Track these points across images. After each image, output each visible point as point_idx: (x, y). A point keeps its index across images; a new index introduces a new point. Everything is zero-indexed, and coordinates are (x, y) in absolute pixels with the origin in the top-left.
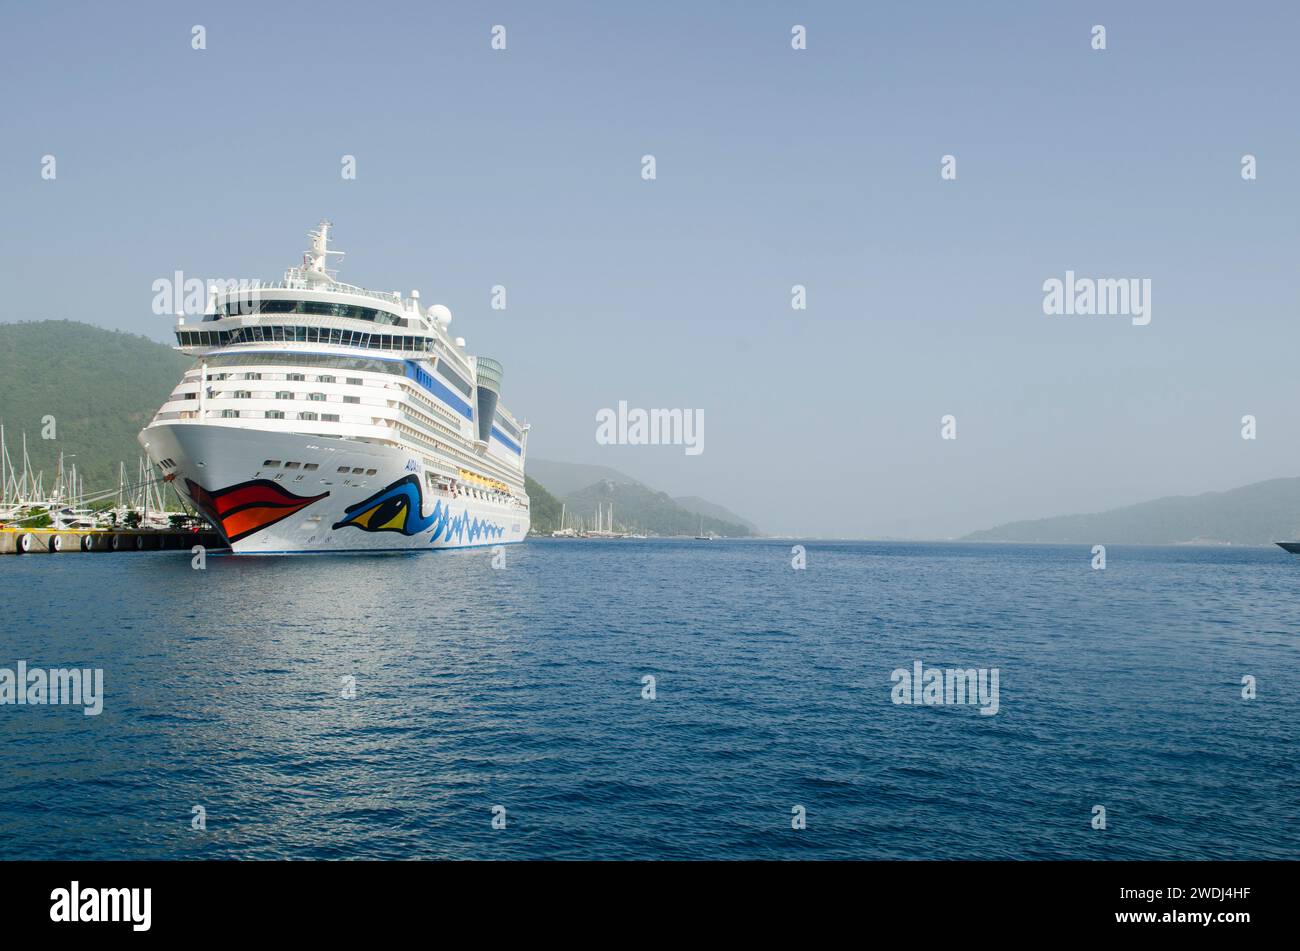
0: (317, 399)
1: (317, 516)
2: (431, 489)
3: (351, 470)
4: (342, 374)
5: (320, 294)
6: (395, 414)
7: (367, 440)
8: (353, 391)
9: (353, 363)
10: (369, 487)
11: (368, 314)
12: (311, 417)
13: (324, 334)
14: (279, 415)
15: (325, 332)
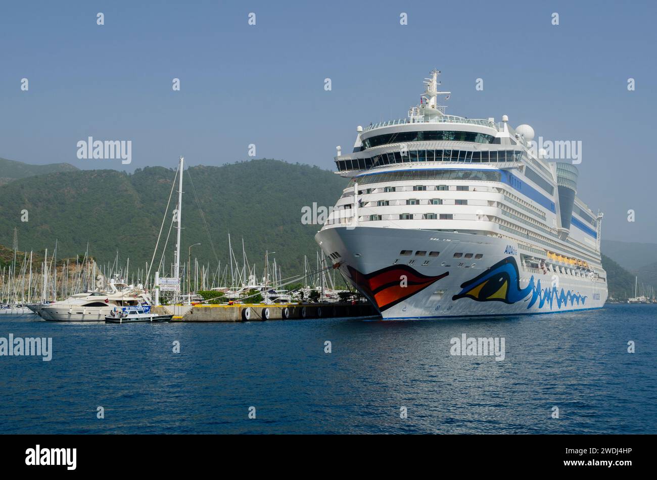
0: (436, 203)
1: (441, 291)
2: (525, 267)
3: (464, 255)
4: (453, 183)
5: (434, 124)
6: (493, 211)
7: (474, 232)
8: (462, 195)
9: (461, 174)
10: (478, 268)
11: (470, 137)
12: (432, 216)
13: (438, 155)
14: (410, 217)
15: (439, 153)
